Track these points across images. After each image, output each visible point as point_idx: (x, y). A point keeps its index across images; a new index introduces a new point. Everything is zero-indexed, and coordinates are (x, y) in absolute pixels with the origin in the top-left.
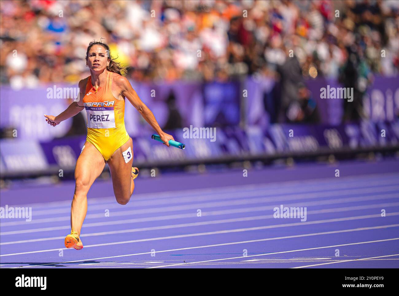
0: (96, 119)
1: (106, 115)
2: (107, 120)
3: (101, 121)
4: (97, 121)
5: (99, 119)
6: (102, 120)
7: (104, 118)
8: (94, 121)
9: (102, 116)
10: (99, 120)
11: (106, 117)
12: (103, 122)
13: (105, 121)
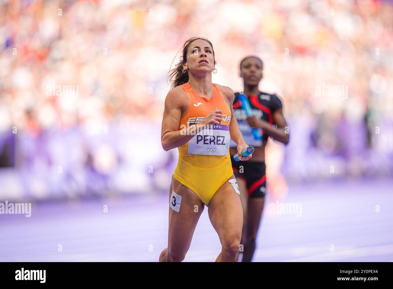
0: (208, 142)
1: (222, 137)
2: (222, 144)
3: (215, 144)
4: (210, 144)
5: (213, 141)
6: (217, 142)
7: (220, 140)
8: (204, 143)
9: (218, 137)
10: (212, 143)
11: (222, 139)
12: (217, 146)
13: (220, 144)
